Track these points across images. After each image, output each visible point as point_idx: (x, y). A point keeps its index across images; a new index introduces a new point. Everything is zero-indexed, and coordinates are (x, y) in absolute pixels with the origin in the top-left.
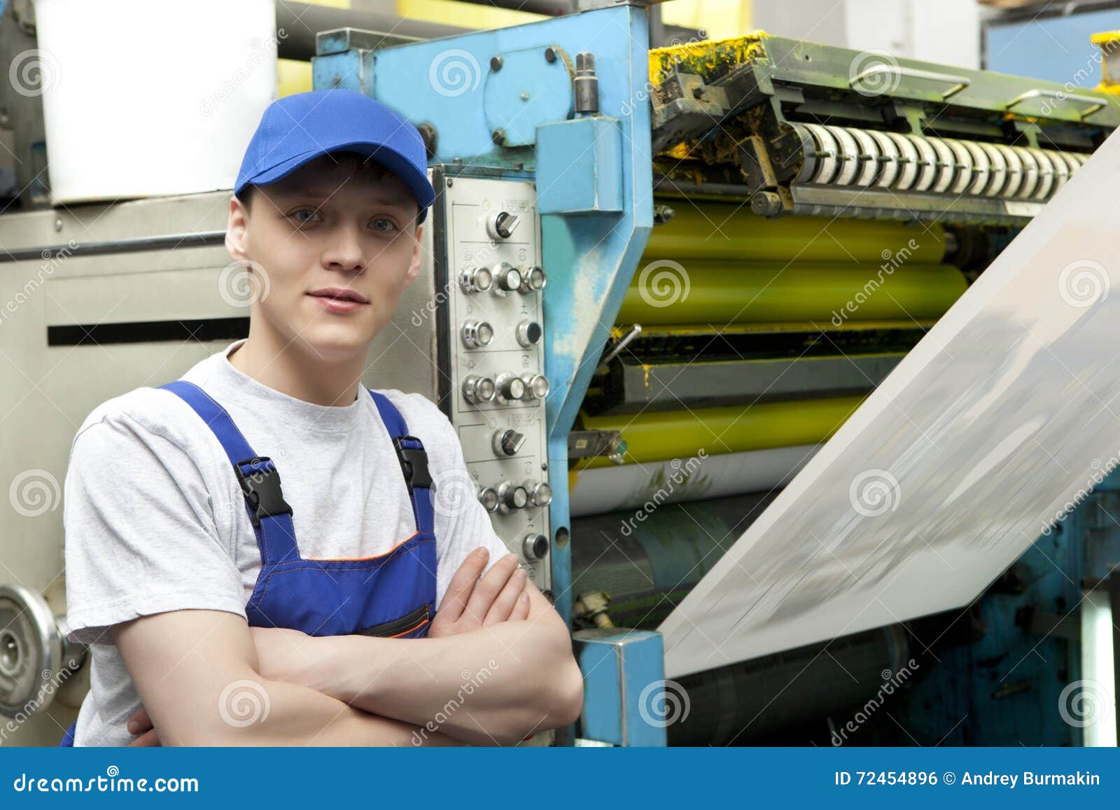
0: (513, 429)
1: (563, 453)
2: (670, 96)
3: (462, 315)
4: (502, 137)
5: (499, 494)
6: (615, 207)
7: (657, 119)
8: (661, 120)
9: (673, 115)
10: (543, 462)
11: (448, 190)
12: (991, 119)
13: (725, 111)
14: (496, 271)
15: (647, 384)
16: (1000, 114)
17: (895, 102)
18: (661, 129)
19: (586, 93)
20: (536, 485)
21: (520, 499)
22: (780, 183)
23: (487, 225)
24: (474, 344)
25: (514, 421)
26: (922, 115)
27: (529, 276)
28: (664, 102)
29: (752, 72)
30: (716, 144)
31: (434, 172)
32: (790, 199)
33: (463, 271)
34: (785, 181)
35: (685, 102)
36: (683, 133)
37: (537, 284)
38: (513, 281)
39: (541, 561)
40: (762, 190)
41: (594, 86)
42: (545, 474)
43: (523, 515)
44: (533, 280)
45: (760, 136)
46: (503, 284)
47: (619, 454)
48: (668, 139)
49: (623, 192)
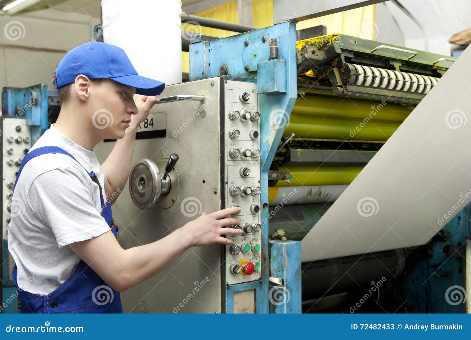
0: (248, 167)
1: (266, 177)
2: (303, 53)
3: (229, 127)
4: (248, 68)
5: (241, 189)
6: (283, 90)
7: (299, 61)
8: (300, 61)
9: (304, 59)
10: (259, 180)
11: (225, 84)
12: (428, 68)
13: (324, 59)
14: (242, 113)
15: (299, 156)
16: (431, 66)
17: (390, 60)
18: (300, 64)
19: (274, 52)
20: (255, 187)
21: (249, 191)
22: (343, 84)
23: (240, 97)
24: (233, 137)
25: (248, 165)
26: (400, 65)
27: (254, 115)
28: (302, 55)
29: (334, 46)
30: (322, 71)
31: (220, 78)
32: (347, 90)
33: (230, 113)
34: (345, 83)
35: (309, 55)
36: (309, 66)
37: (257, 118)
38: (248, 116)
39: (257, 214)
40: (337, 86)
41: (277, 49)
42: (259, 184)
43: (251, 197)
44: (256, 116)
45: (337, 68)
46: (244, 117)
47: (289, 180)
48: (303, 68)
49: (286, 85)
